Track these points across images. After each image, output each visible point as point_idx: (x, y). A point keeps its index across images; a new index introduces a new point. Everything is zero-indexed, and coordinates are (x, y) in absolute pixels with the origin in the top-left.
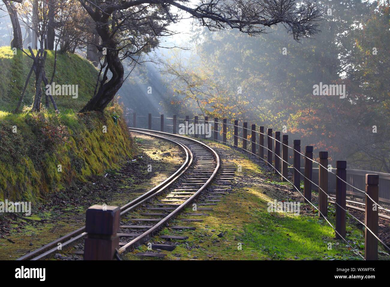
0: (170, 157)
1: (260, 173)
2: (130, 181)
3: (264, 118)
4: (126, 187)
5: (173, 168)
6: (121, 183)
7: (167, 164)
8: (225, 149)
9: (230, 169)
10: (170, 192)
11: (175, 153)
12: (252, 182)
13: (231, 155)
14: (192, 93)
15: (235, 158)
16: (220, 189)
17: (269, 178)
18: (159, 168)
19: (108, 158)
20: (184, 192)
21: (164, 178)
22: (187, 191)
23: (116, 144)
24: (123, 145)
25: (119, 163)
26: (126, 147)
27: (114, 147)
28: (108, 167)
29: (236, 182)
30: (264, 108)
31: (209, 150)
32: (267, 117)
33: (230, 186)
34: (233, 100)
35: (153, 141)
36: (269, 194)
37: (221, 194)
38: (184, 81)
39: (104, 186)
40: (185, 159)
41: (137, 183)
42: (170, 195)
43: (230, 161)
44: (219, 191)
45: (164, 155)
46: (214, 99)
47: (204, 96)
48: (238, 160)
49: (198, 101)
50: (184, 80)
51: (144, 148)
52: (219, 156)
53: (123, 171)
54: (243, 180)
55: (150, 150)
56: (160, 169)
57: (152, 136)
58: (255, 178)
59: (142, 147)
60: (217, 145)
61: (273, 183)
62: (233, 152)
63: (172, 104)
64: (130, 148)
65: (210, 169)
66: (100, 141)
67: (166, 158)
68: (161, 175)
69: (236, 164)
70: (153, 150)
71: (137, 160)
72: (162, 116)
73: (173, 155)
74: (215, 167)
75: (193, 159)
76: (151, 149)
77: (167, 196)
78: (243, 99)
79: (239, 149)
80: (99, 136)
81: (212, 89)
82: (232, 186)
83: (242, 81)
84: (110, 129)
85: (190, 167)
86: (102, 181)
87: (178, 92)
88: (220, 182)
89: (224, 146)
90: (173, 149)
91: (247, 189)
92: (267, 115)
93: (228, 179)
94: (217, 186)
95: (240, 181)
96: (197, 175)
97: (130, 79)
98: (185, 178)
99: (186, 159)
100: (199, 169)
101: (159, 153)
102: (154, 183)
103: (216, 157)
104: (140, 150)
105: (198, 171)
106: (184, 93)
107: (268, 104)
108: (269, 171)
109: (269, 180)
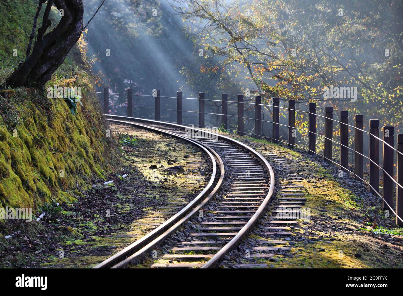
0: (181, 175)
1: (353, 210)
2: (87, 228)
3: (369, 98)
4: (78, 242)
5: (181, 199)
6: (67, 234)
7: (173, 189)
8: (290, 159)
9: (293, 200)
10: (163, 254)
11: (194, 167)
12: (334, 230)
13: (300, 171)
14: (239, 51)
15: (306, 177)
16: (265, 248)
17: (371, 220)
18: (155, 198)
19: (50, 180)
20: (190, 256)
21: (157, 222)
22: (197, 252)
23: (71, 151)
24: (87, 153)
25: (73, 189)
26: (92, 158)
27: (64, 157)
28: (47, 200)
29: (302, 231)
30: (370, 78)
31: (259, 160)
32: (374, 95)
33: (289, 239)
34: (313, 64)
35: (156, 142)
36: (368, 258)
37: (267, 259)
38: (223, 30)
39: (30, 241)
40: (208, 180)
41: (101, 233)
42: (160, 261)
43: (296, 183)
44: (264, 252)
45: (169, 172)
46: (278, 62)
47: (260, 58)
48: (313, 180)
49: (249, 67)
50: (225, 28)
51: (137, 156)
52: (276, 171)
53: (79, 205)
54: (317, 226)
55: (147, 160)
56: (155, 201)
57: (157, 133)
58: (340, 221)
59: (133, 155)
60: (276, 151)
61: (377, 231)
62: (305, 164)
63: (202, 71)
64: (102, 159)
65: (253, 200)
66: (32, 147)
67: (173, 176)
68: (155, 213)
69: (306, 190)
70: (152, 160)
71: (115, 182)
72: (180, 95)
73: (189, 170)
74: (264, 197)
75: (225, 179)
76: (150, 157)
77: (153, 263)
78: (332, 62)
79: (316, 158)
80: (30, 138)
81: (275, 45)
82: (292, 240)
83: (328, 28)
84: (59, 123)
85: (214, 196)
86: (27, 231)
87: (213, 51)
88: (269, 230)
89: (288, 151)
90: (192, 158)
91: (323, 247)
92: (376, 91)
93: (285, 225)
94: (263, 239)
95: (310, 228)
96: (226, 214)
97: (130, 28)
98: (199, 222)
99: (210, 179)
100: (232, 200)
101: (162, 166)
102: (135, 233)
103: (269, 175)
104: (128, 160)
105: (229, 204)
106: (224, 53)
107: (377, 72)
108: (372, 204)
109: (371, 225)
